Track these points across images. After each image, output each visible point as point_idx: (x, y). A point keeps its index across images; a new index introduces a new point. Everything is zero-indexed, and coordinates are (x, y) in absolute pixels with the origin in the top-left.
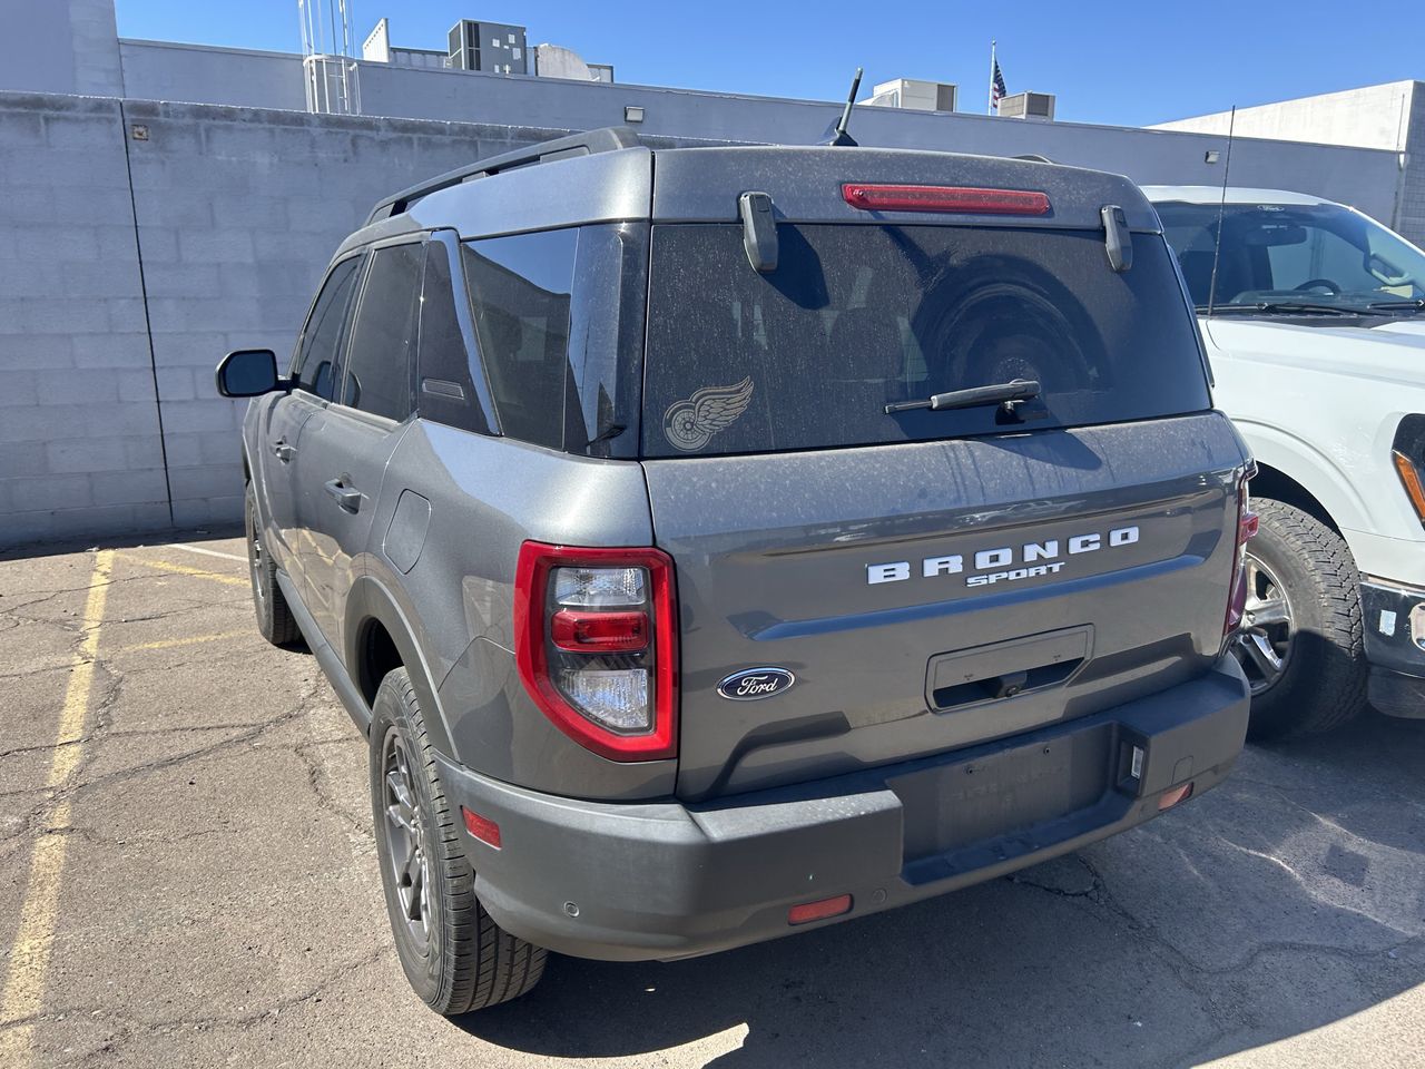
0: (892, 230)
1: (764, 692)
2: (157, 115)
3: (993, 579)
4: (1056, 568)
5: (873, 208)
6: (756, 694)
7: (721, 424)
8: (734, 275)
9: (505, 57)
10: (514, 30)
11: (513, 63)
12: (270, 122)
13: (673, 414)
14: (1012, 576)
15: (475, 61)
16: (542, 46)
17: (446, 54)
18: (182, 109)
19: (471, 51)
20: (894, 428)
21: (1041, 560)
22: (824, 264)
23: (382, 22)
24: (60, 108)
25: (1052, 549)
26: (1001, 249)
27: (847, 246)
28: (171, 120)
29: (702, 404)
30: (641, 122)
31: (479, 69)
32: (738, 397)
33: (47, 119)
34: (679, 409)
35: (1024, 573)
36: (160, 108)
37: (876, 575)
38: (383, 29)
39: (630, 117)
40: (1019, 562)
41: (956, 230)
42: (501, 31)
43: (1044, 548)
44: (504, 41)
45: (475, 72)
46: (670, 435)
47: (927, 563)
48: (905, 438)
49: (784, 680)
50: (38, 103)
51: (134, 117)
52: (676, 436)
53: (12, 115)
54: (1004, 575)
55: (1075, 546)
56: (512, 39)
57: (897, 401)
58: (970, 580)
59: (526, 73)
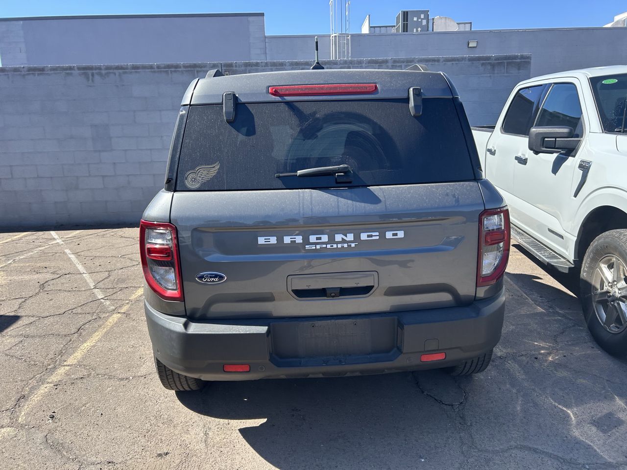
0: (288, 103)
1: (213, 281)
2: (233, 67)
3: (318, 247)
4: (353, 245)
5: (281, 96)
6: (210, 282)
7: (206, 179)
8: (217, 124)
9: (418, 24)
10: (423, 12)
11: (422, 27)
12: (271, 66)
13: (188, 175)
14: (329, 246)
15: (405, 28)
16: (436, 18)
17: (395, 26)
18: (241, 64)
19: (404, 24)
20: (280, 183)
21: (344, 241)
22: (255, 119)
23: (368, 16)
24: (201, 67)
25: (350, 237)
26: (344, 110)
27: (267, 111)
28: (237, 68)
29: (199, 172)
30: (476, 47)
31: (407, 31)
32: (214, 169)
33: (198, 72)
34: (191, 173)
35: (335, 246)
36: (234, 65)
37: (261, 241)
38: (368, 19)
39: (470, 46)
40: (332, 240)
41: (322, 103)
42: (417, 13)
43: (346, 237)
44: (419, 17)
45: (405, 33)
46: (186, 183)
47: (285, 238)
48: (285, 187)
49: (221, 278)
50: (195, 66)
51: (225, 68)
52: (189, 184)
53: (187, 71)
54: (325, 246)
55: (364, 236)
56: (422, 16)
57: (282, 173)
58: (306, 246)
59: (428, 30)
